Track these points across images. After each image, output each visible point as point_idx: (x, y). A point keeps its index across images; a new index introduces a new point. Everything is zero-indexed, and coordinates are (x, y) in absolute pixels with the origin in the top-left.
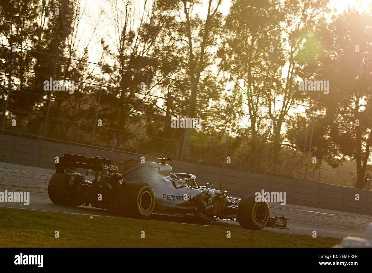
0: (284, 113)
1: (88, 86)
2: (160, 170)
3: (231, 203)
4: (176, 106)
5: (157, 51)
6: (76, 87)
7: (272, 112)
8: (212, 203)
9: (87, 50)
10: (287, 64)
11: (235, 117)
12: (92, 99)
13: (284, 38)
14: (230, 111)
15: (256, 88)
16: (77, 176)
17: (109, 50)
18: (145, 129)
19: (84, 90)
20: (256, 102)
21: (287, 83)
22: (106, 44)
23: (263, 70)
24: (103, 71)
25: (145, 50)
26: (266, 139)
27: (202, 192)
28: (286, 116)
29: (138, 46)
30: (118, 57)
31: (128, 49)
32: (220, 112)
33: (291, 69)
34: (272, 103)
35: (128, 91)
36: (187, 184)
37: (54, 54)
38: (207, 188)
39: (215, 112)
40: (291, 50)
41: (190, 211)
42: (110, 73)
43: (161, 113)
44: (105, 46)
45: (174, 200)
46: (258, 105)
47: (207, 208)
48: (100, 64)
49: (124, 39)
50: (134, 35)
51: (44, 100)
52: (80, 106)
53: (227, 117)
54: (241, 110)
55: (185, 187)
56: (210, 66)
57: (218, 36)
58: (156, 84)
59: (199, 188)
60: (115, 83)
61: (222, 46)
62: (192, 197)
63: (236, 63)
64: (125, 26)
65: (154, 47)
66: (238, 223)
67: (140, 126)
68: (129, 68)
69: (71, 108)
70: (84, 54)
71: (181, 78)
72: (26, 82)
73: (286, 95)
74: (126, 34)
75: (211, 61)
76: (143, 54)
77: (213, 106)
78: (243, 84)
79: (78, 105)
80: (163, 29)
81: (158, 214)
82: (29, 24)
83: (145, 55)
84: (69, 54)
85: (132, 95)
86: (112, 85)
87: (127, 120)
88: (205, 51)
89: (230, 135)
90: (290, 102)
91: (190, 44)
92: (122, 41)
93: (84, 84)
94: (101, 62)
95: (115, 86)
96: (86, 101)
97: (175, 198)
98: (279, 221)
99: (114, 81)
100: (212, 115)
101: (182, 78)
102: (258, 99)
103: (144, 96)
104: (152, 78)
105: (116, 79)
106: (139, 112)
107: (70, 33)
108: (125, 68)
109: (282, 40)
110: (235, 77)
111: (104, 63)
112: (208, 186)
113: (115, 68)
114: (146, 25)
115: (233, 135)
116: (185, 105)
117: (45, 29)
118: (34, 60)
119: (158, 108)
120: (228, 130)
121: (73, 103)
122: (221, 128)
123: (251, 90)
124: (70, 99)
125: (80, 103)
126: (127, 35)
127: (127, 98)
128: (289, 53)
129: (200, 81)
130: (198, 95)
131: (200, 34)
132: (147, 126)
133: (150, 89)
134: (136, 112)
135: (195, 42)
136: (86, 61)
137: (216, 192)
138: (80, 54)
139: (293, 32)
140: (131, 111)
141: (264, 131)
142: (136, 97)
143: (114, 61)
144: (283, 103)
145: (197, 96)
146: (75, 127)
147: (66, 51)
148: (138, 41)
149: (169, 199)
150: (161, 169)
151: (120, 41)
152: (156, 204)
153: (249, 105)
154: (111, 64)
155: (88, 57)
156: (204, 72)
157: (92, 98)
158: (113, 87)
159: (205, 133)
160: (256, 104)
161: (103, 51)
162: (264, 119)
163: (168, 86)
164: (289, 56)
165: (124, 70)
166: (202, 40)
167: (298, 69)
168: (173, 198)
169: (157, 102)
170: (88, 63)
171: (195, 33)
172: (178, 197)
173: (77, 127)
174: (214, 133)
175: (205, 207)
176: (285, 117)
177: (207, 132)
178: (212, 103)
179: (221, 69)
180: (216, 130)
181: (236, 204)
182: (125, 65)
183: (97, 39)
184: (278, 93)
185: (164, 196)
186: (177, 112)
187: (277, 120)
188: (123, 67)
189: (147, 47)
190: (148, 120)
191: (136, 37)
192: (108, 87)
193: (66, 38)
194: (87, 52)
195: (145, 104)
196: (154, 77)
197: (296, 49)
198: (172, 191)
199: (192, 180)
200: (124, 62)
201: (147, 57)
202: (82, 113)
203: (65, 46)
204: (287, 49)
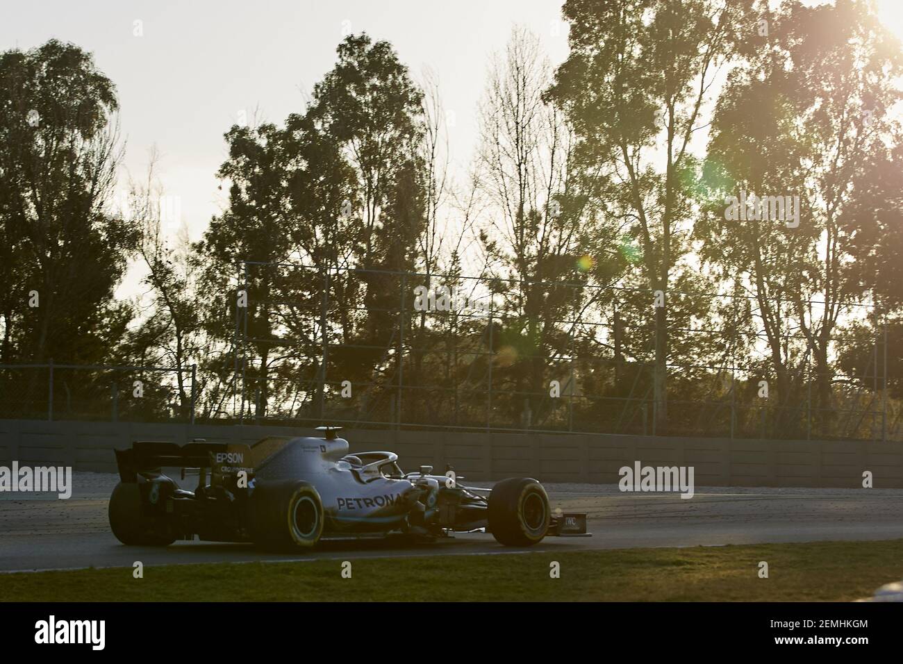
0: (828, 324)
1: (466, 320)
2: (325, 451)
3: (472, 499)
4: (632, 337)
5: (584, 240)
6: (446, 326)
7: (808, 325)
8: (437, 504)
9: (457, 255)
10: (824, 234)
11: (741, 344)
12: (478, 344)
13: (811, 188)
14: (730, 332)
15: (773, 286)
16: (163, 482)
17: (497, 250)
18: (580, 387)
19: (461, 329)
20: (776, 311)
21: (828, 269)
22: (490, 240)
23: (781, 249)
24: (491, 291)
25: (562, 243)
26: (802, 376)
27: (412, 484)
28: (833, 329)
29: (548, 236)
30: (516, 261)
31: (531, 244)
32: (712, 337)
33: (832, 242)
34: (806, 308)
35: (541, 320)
36: (381, 473)
37: (397, 271)
38: (423, 476)
39: (703, 339)
40: (828, 209)
41: (394, 526)
42: (504, 292)
43: (607, 352)
44: (488, 244)
45: (361, 507)
46: (782, 315)
47: (427, 514)
48: (483, 278)
49: (522, 228)
50: (540, 218)
51: (390, 357)
52: (456, 359)
53: (727, 345)
54: (750, 329)
55: (380, 478)
56: (684, 256)
57: (693, 201)
58: (590, 303)
59: (405, 478)
60: (515, 310)
61: (703, 215)
62: (395, 497)
63: (732, 244)
64: (522, 204)
65: (578, 236)
66: (491, 537)
67: (570, 380)
68: (537, 278)
69: (441, 365)
70: (453, 264)
71: (633, 284)
72: (354, 328)
73: (828, 291)
74: (524, 218)
75: (684, 246)
76: (559, 250)
77: (699, 329)
78: (749, 281)
79: (453, 357)
80: (591, 199)
81: (332, 539)
82: (345, 223)
83: (563, 251)
84: (426, 268)
85: (549, 327)
86: (511, 313)
87: (546, 374)
88: (671, 229)
89: (736, 375)
90: (838, 302)
91: (643, 220)
92: (519, 230)
93: (460, 318)
94: (486, 275)
95: (516, 314)
96: (466, 349)
97: (362, 503)
98: (571, 521)
99: (514, 305)
100: (698, 345)
101: (636, 283)
102: (779, 306)
103: (570, 325)
104: (582, 290)
105: (517, 301)
106: (566, 357)
107: (422, 228)
108: (531, 279)
109: (808, 192)
110: (732, 271)
111: (491, 274)
112: (423, 472)
113: (512, 281)
114: (557, 197)
115: (741, 376)
116: (647, 333)
117: (377, 227)
118: (363, 286)
119: (600, 344)
120: (732, 367)
121: (444, 356)
122: (718, 366)
123: (764, 290)
124: (438, 348)
125: (456, 355)
126: (527, 219)
127: (541, 334)
128: (824, 214)
129: (669, 286)
130: (669, 311)
131: (660, 201)
132: (584, 380)
133: (581, 311)
134: (561, 356)
135: (651, 215)
136: (458, 276)
137: (441, 481)
138: (444, 264)
139: (827, 175)
140: (551, 356)
141: (798, 360)
142: (558, 330)
143: (508, 269)
144: (824, 305)
145: (667, 313)
146: (453, 398)
147: (420, 263)
148: (548, 228)
149: (350, 506)
150: (328, 449)
151: (516, 232)
152: (327, 520)
153: (763, 316)
154: (504, 275)
155: (460, 269)
156: (673, 268)
157: (476, 342)
158: (513, 318)
159: (689, 379)
160: (777, 314)
161: (486, 253)
162: (795, 340)
163: (612, 301)
164: (825, 219)
165: (530, 284)
166: (663, 210)
167: (843, 240)
168: (359, 504)
169: (595, 333)
170: (461, 280)
171: (650, 200)
172: (368, 501)
173: (456, 397)
174: (707, 377)
175: (423, 513)
176: (832, 332)
177: (692, 376)
178: (695, 323)
179: (705, 258)
180: (710, 371)
181: (482, 500)
182: (531, 275)
183: (473, 233)
184: (814, 290)
185: (339, 503)
186: (635, 348)
187: (817, 339)
188: (526, 277)
189: (565, 236)
190: (584, 368)
191: (543, 221)
192: (504, 318)
193: (417, 239)
194: (457, 260)
195: (575, 339)
196: (586, 288)
197: (836, 205)
198: (355, 491)
199: (392, 463)
200: (528, 268)
201: (569, 254)
202: (463, 372)
203: (416, 255)
204: (820, 207)
